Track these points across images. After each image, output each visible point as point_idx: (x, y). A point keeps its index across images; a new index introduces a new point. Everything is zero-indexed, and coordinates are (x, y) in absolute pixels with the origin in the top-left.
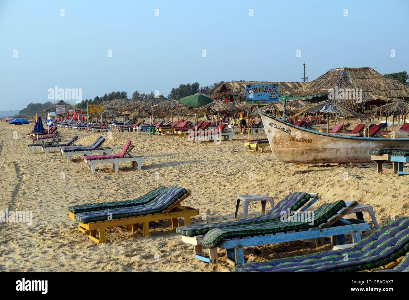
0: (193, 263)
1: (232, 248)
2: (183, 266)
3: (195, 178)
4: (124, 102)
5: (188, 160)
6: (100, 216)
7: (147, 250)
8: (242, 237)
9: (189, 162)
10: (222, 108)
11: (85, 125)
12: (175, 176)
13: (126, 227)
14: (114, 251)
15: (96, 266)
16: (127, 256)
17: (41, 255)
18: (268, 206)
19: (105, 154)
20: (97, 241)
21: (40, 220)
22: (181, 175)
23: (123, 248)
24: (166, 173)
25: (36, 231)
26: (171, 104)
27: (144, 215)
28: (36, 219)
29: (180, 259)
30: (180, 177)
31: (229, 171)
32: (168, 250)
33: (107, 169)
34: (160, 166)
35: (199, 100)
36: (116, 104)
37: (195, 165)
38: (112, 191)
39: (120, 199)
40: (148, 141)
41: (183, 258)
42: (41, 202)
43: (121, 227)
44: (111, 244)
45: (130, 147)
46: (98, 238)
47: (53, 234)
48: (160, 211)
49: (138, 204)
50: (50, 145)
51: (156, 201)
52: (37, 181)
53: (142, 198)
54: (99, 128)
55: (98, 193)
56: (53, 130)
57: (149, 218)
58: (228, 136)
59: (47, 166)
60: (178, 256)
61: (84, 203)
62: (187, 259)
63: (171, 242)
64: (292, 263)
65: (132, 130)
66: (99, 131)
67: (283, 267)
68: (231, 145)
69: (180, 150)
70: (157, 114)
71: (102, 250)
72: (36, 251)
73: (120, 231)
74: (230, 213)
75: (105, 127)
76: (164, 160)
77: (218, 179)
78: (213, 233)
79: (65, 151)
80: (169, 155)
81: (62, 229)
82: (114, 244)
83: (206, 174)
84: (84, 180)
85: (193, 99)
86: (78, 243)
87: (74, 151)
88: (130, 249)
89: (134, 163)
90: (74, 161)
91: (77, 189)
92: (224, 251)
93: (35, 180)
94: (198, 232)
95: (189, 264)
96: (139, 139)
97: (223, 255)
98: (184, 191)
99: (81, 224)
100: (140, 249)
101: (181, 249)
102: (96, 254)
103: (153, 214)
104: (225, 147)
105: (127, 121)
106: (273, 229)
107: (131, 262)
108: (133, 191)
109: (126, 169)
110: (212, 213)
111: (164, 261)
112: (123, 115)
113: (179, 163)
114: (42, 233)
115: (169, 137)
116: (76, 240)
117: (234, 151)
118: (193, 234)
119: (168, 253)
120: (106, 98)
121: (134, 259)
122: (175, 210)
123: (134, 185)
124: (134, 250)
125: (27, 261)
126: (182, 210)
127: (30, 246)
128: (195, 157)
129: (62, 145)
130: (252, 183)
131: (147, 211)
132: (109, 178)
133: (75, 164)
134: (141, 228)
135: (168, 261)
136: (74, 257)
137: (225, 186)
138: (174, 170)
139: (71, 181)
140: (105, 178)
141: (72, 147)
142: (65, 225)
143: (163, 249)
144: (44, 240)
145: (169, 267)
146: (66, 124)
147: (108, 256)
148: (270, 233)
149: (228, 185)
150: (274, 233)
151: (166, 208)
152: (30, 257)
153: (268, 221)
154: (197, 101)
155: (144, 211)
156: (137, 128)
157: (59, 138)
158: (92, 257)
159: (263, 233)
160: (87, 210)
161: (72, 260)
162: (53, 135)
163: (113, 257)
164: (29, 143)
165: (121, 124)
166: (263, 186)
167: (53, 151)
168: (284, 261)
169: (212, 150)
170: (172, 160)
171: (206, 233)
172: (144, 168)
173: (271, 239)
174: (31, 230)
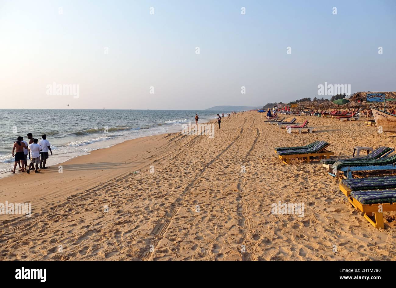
0: (328, 176)
1: (346, 171)
2: (322, 177)
3: (337, 138)
4: (309, 102)
5: (335, 129)
6: (287, 153)
7: (307, 169)
8: (351, 166)
9: (335, 130)
10: (354, 105)
11: (290, 113)
12: (327, 136)
13: (300, 158)
14: (292, 168)
15: (283, 174)
16: (297, 171)
17: (262, 168)
18: (370, 152)
19: (296, 126)
20: (286, 163)
21: (264, 153)
22: (330, 136)
23: (297, 167)
24: (323, 135)
25: (261, 157)
26: (329, 103)
27: (308, 153)
28: (262, 153)
29: (322, 174)
30: (330, 137)
31: (354, 135)
32: (317, 170)
33: (296, 132)
34: (321, 132)
35: (343, 101)
36: (305, 103)
37: (338, 132)
38: (297, 142)
39: (300, 146)
40: (317, 120)
41: (323, 174)
42: (265, 145)
43: (297, 158)
44: (292, 165)
45: (307, 122)
46: (286, 162)
47: (268, 159)
48: (315, 152)
49: (306, 148)
50: (273, 121)
51: (314, 147)
52: (265, 136)
53: (308, 146)
54: (296, 114)
55: (290, 143)
56: (276, 115)
57: (310, 155)
58: (357, 118)
59: (270, 130)
60: (321, 172)
61: (284, 147)
62: (325, 174)
63: (319, 166)
64: (371, 180)
65: (311, 115)
66: (296, 115)
67: (366, 182)
68: (358, 123)
69: (332, 125)
70: (323, 108)
71: (288, 167)
72: (260, 165)
73: (297, 160)
74: (351, 154)
75: (299, 114)
76: (323, 129)
77: (348, 139)
78: (337, 163)
79: (278, 124)
80: (326, 127)
81: (272, 157)
82: (293, 165)
83: (342, 136)
84: (285, 137)
85: (340, 101)
86: (278, 163)
87: (282, 124)
88: (299, 168)
89: (309, 130)
90: (282, 128)
91: (281, 141)
92: (343, 172)
93: (264, 136)
94: (330, 162)
95: (325, 176)
96: (313, 119)
97: (343, 174)
98: (327, 144)
99: (279, 156)
100: (304, 168)
101: (323, 169)
102: (285, 169)
103: (311, 153)
104: (355, 123)
105: (310, 111)
106: (368, 164)
107: (299, 174)
108: (306, 143)
109: (305, 133)
110: (342, 154)
111: (314, 174)
112: (307, 108)
113: (330, 131)
114: (263, 159)
115: (327, 118)
116: (277, 162)
117: (359, 126)
118: (328, 163)
119: (316, 171)
120: (301, 101)
121: (300, 172)
122: (322, 152)
123: (307, 140)
124: (302, 168)
125: (255, 169)
126: (325, 152)
127: (258, 164)
128: (339, 128)
129: (278, 122)
130: (365, 141)
131: (309, 151)
132: (296, 136)
133: (282, 130)
134: (306, 159)
135: (316, 175)
136: (275, 169)
137: (351, 142)
138: (327, 134)
139: (280, 137)
140: (295, 136)
141: (282, 122)
142: (274, 156)
143: (315, 169)
144: (264, 161)
145: (316, 177)
146: (282, 112)
147: (289, 170)
148: (366, 165)
149: (353, 141)
150: (368, 166)
151: (318, 151)
152: (257, 168)
153: (366, 159)
154: (342, 102)
155: (307, 152)
156: (313, 114)
157: (278, 118)
158: (283, 170)
159: (362, 165)
160: (282, 150)
161: (274, 171)
162: (275, 117)
163: (291, 171)
164: (265, 120)
165: (307, 112)
166: (370, 142)
167: (275, 124)
168: (368, 179)
169: (348, 125)
170: (327, 129)
171: (334, 163)
172: (313, 132)
173: (366, 168)
174: (259, 157)
